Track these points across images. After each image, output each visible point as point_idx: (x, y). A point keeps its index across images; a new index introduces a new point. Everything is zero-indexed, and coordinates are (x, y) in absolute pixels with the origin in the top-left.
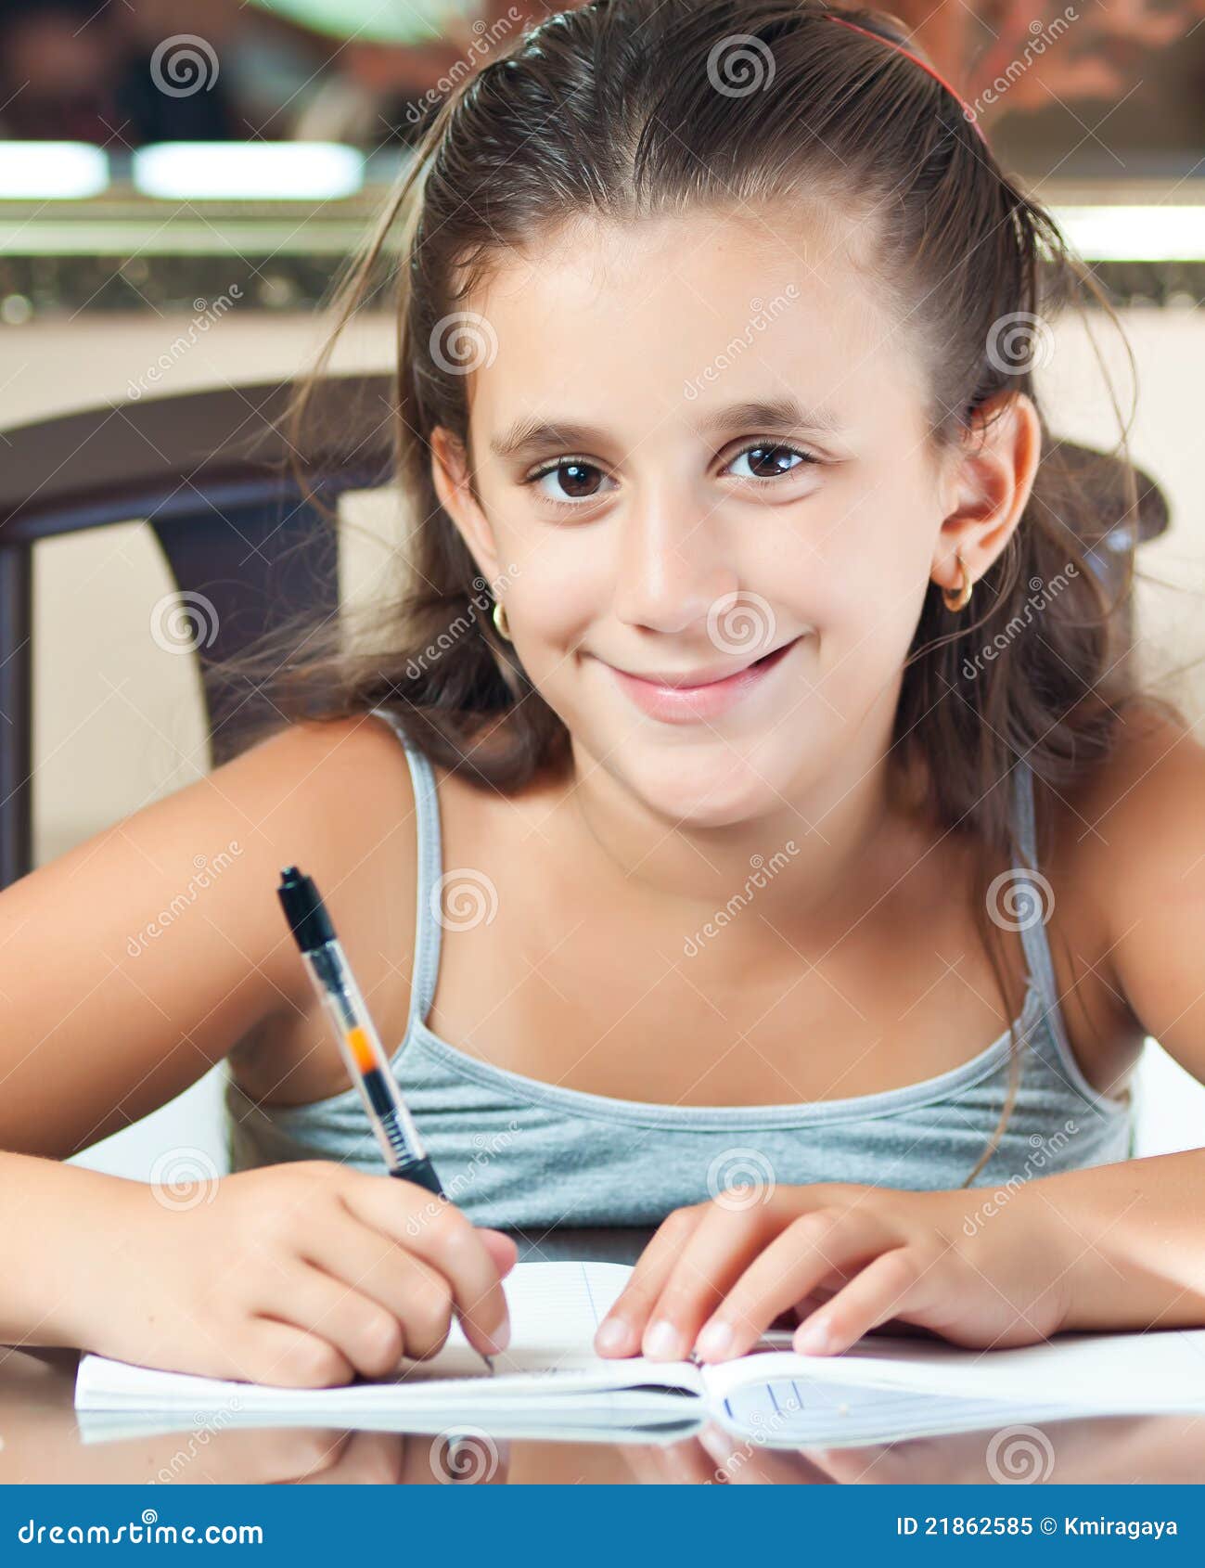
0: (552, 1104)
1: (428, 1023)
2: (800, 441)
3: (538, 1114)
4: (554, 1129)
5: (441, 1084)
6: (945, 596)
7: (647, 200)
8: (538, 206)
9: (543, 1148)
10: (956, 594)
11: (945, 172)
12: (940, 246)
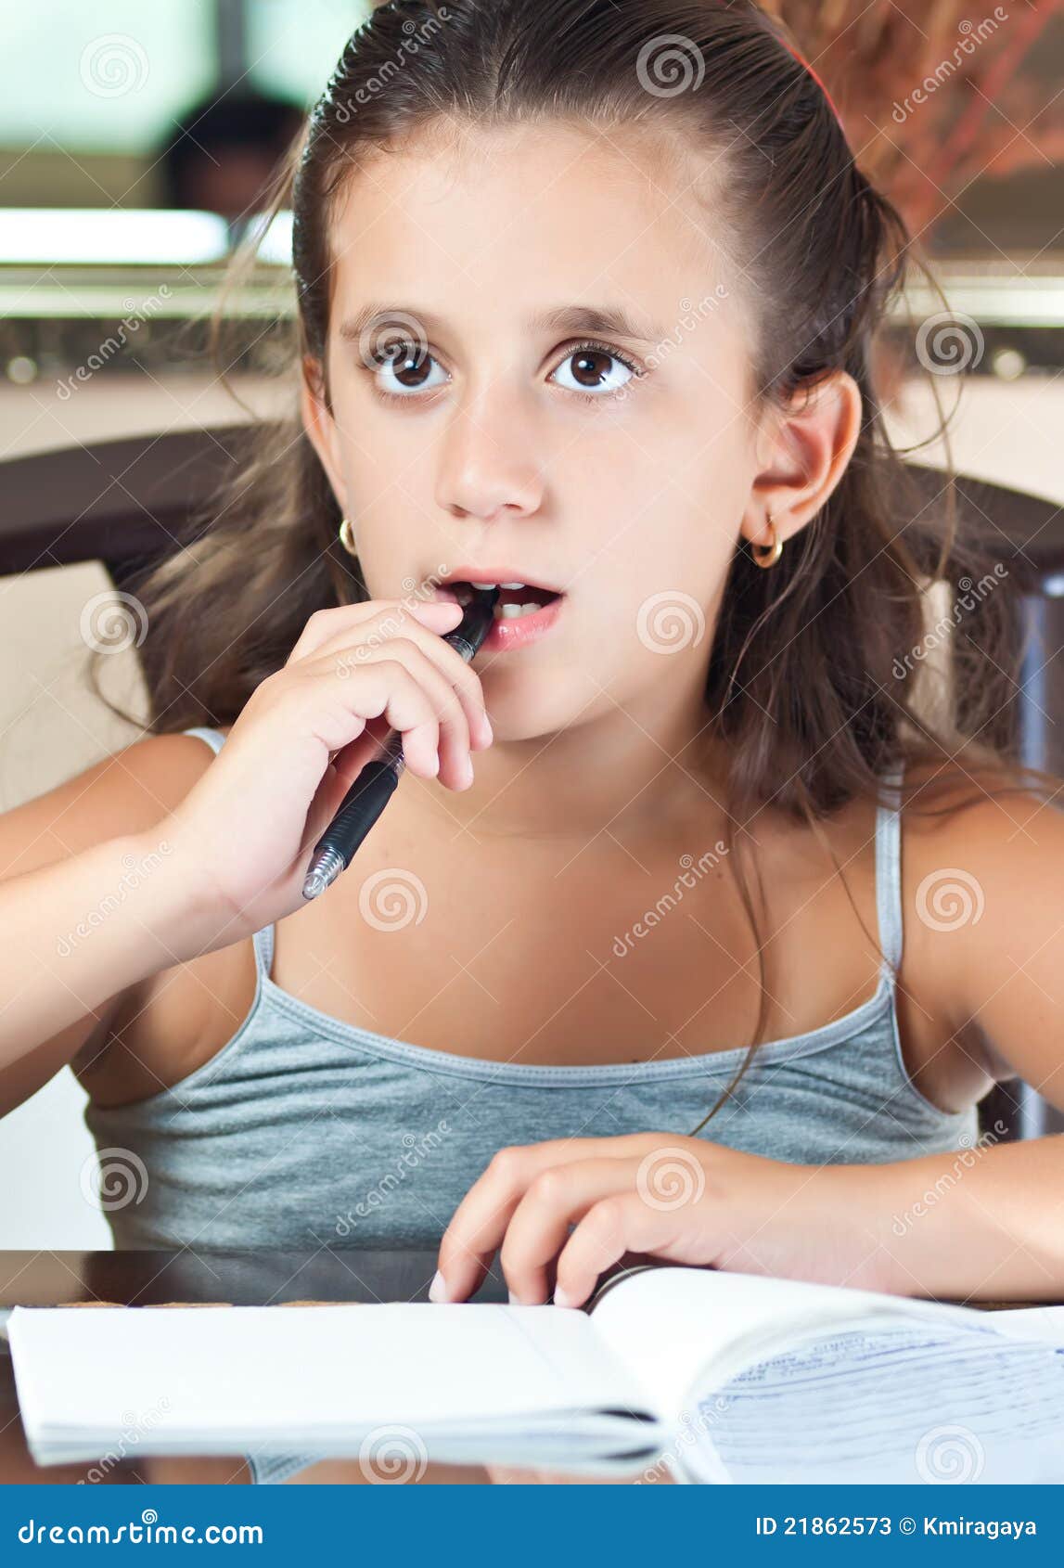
0: (400, 1060)
1: (272, 977)
2: (625, 350)
3: (388, 1070)
4: (403, 1084)
5: (292, 1042)
6: (754, 552)
7: (507, 107)
8: (410, 104)
9: (393, 1102)
10: (766, 551)
11: (797, 136)
12: (783, 200)
